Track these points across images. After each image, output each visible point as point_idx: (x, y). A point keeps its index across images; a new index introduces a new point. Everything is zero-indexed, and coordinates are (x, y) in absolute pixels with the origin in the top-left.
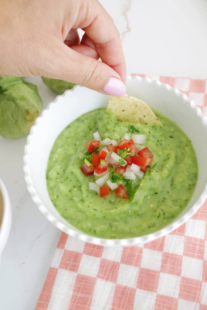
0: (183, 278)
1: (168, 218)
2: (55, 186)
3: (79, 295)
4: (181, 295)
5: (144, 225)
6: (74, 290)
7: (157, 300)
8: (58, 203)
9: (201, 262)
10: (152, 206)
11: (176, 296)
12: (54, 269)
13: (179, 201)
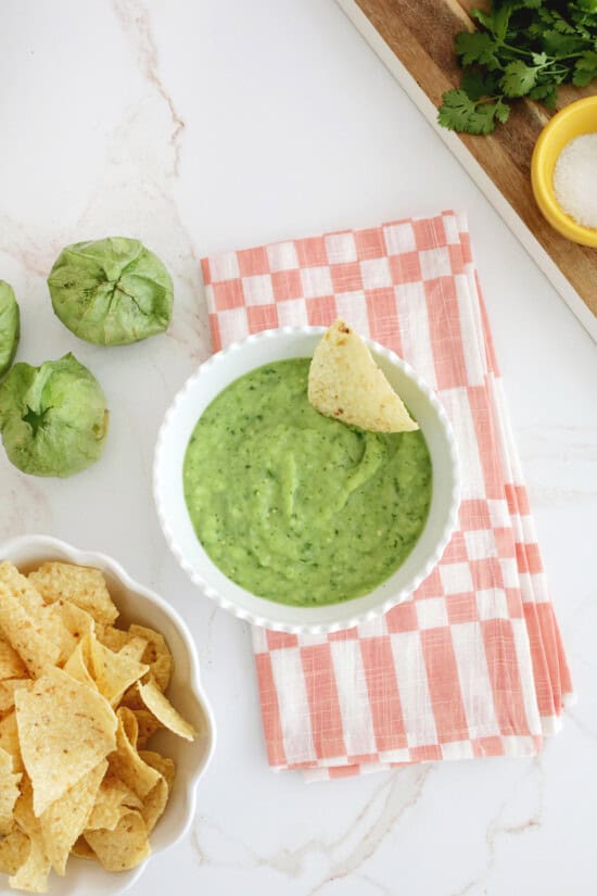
0: (449, 597)
1: (409, 542)
2: (223, 554)
3: (314, 674)
4: (452, 620)
5: (380, 566)
6: (305, 671)
7: (422, 639)
8: (241, 579)
9: (465, 565)
10: (380, 533)
11: (445, 623)
12: (262, 655)
13: (417, 511)
